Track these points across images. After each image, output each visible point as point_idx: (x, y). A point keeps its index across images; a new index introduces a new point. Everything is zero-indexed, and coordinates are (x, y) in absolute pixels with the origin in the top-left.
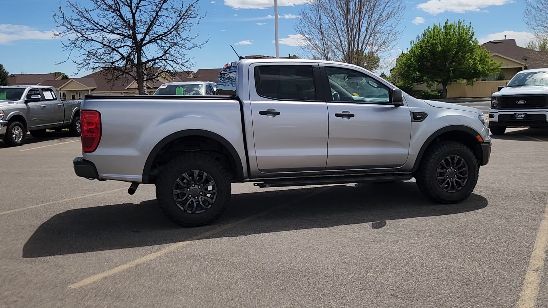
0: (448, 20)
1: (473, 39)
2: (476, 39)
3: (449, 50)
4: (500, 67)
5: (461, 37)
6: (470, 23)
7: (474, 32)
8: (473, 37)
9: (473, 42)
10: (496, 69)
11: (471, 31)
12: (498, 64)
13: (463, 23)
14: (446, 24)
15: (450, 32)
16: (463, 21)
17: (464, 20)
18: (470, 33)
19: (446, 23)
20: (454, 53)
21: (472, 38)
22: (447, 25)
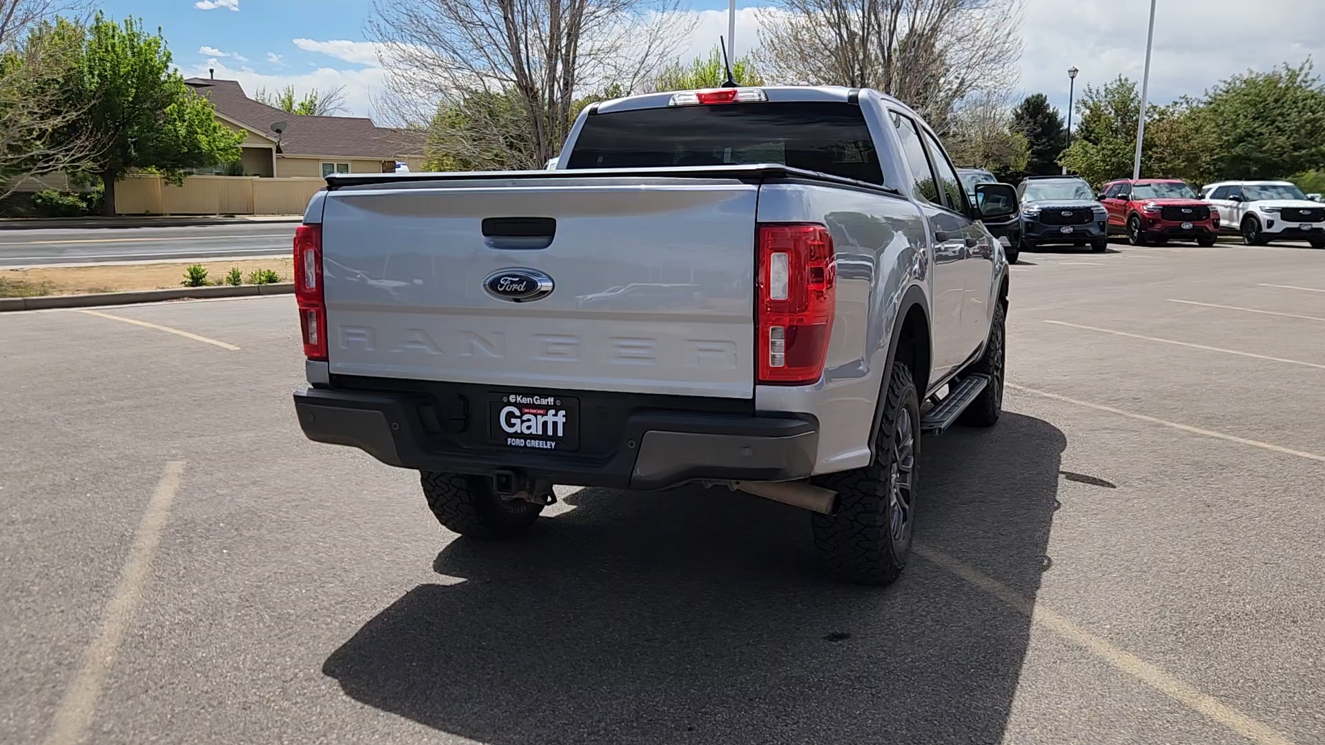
0: (101, 12)
1: (171, 71)
2: (176, 70)
3: (120, 92)
4: (239, 143)
5: (146, 61)
6: (160, 29)
7: (170, 54)
8: (169, 64)
9: (169, 76)
10: (231, 148)
11: (162, 48)
12: (236, 136)
13: (139, 25)
14: (97, 23)
15: (113, 46)
16: (138, 22)
17: (141, 19)
18: (162, 53)
19: (97, 20)
20: (130, 99)
21: (167, 67)
22: (100, 24)
